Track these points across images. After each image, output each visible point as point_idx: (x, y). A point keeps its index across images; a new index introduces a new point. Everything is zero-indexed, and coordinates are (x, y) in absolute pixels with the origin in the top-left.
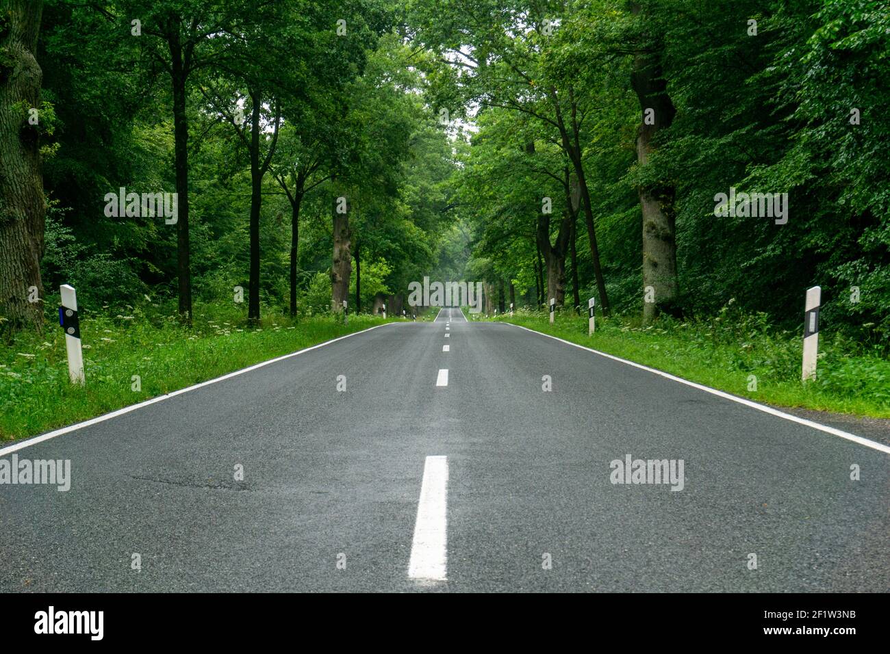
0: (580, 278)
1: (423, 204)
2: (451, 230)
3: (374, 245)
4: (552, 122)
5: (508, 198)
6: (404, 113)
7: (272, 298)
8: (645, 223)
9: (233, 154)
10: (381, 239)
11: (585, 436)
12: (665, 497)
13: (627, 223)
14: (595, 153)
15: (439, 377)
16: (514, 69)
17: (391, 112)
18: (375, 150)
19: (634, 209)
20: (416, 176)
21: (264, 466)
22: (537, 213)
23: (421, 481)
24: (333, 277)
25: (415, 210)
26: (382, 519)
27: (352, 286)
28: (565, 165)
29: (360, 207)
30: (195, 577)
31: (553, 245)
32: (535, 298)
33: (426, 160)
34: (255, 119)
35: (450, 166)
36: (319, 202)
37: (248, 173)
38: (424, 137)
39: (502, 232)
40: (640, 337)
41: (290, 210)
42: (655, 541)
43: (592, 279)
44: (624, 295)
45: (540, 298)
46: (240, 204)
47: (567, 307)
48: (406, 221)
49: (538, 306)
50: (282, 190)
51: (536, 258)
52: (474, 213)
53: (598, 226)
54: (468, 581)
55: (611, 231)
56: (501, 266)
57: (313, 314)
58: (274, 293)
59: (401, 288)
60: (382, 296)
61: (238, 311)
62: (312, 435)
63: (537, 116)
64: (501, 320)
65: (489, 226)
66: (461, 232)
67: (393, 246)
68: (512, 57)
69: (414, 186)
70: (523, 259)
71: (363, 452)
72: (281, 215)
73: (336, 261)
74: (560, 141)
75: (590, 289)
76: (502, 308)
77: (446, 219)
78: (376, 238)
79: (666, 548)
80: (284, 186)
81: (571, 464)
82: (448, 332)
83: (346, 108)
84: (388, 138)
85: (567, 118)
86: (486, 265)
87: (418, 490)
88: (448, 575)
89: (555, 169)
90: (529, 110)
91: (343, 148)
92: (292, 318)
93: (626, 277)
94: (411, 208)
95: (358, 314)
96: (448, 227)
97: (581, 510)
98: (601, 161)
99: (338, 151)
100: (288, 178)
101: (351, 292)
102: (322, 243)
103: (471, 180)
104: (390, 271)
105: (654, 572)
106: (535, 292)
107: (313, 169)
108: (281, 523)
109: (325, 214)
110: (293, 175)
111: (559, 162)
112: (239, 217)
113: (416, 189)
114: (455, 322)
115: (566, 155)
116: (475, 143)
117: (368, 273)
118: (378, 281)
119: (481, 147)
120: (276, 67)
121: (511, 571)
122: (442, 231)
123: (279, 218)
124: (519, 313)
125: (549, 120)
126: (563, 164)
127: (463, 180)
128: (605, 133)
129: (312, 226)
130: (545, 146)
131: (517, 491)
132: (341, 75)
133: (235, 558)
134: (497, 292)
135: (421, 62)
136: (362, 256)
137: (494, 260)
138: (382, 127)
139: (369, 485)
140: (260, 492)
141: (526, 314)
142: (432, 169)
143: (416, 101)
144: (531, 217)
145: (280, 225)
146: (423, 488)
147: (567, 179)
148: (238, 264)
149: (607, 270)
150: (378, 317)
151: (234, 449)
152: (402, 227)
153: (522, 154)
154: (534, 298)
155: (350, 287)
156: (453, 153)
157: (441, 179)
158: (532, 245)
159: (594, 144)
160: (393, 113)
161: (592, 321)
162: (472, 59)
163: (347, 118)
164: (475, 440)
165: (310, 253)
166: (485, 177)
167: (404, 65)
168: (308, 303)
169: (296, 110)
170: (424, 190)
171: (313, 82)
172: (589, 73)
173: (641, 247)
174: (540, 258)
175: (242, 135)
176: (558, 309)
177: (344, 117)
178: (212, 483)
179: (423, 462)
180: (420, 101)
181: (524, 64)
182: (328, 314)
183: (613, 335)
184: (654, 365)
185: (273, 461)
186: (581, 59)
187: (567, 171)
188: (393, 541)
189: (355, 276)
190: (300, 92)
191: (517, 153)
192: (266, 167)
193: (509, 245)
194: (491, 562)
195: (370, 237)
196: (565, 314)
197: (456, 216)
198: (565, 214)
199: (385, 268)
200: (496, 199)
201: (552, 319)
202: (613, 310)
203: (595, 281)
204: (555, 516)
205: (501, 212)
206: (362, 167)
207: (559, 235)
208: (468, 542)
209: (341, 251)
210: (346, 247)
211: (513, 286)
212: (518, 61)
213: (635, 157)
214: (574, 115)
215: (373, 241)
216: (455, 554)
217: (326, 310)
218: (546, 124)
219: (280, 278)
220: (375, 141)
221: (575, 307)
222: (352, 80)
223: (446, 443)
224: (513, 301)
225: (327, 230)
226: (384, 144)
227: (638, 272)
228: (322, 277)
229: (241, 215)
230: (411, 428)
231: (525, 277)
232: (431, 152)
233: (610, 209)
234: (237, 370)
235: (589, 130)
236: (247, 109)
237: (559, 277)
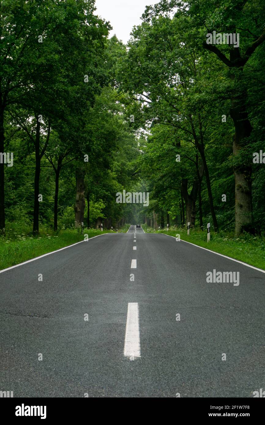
0: (203, 211)
1: (122, 171)
2: (137, 185)
3: (97, 193)
4: (189, 132)
5: (166, 170)
6: (114, 126)
7: (44, 220)
8: (236, 185)
9: (26, 146)
10: (100, 190)
11: (203, 294)
12: (239, 323)
13: (228, 184)
14: (212, 147)
15: (132, 264)
16: (170, 105)
17: (107, 125)
18: (99, 145)
19: (231, 177)
20: (119, 157)
21: (53, 307)
22: (181, 178)
23: (127, 314)
24: (76, 209)
25: (118, 175)
26: (110, 331)
27: (86, 213)
28: (196, 153)
29: (90, 173)
30: (32, 355)
31: (189, 194)
32: (180, 222)
33: (124, 149)
34: (38, 129)
35: (136, 152)
36: (69, 170)
37: (33, 156)
38: (123, 137)
39: (163, 187)
40: (233, 243)
41: (54, 174)
42: (232, 342)
43: (209, 212)
44: (226, 221)
45: (182, 221)
46: (29, 172)
47: (196, 226)
48: (113, 180)
49: (181, 225)
50: (51, 165)
51: (181, 200)
52: (149, 177)
53: (212, 185)
54: (150, 357)
55: (219, 187)
56: (162, 204)
57: (66, 228)
58: (45, 217)
59: (111, 215)
60: (100, 219)
61: (27, 226)
62: (73, 292)
63: (182, 129)
64: (162, 232)
65: (157, 184)
66: (141, 186)
67: (107, 193)
68: (170, 99)
69: (118, 162)
70: (174, 201)
71: (98, 300)
72: (49, 177)
73: (77, 201)
74: (194, 141)
75: (208, 217)
76: (163, 226)
77: (134, 179)
78: (98, 189)
79: (237, 345)
80: (51, 162)
81: (196, 307)
82: (135, 239)
83: (84, 124)
84: (105, 138)
85: (197, 129)
86: (155, 203)
87: (126, 318)
88: (141, 355)
89: (191, 155)
90: (178, 126)
91: (82, 144)
92: (55, 230)
93: (227, 211)
94: (116, 174)
95: (88, 229)
96: (135, 183)
97: (200, 328)
98: (214, 151)
99: (80, 146)
100: (53, 159)
101: (85, 217)
102: (70, 191)
103: (148, 161)
104: (105, 206)
105: (231, 355)
106: (179, 217)
107: (67, 154)
108: (65, 332)
109: (72, 176)
110: (56, 157)
111: (193, 152)
112: (28, 178)
113: (119, 164)
114: (138, 233)
115: (196, 149)
116: (149, 141)
117: (94, 207)
118: (99, 211)
119: (153, 144)
120: (49, 103)
121: (169, 354)
122: (132, 185)
123: (48, 179)
124: (171, 229)
125: (188, 131)
126: (195, 153)
127: (143, 161)
128: (217, 138)
129: (65, 183)
130: (186, 143)
131: (171, 320)
132: (82, 107)
133: (48, 347)
134: (160, 218)
135: (122, 99)
136: (91, 198)
137: (159, 201)
138: (103, 133)
139: (103, 316)
140: (53, 319)
141: (175, 230)
142: (127, 153)
143: (119, 119)
144: (178, 179)
145: (49, 182)
146: (128, 317)
147: (197, 160)
148: (27, 202)
149: (217, 208)
150: (98, 230)
151: (38, 298)
152: (111, 184)
153: (174, 147)
154: (179, 220)
155: (84, 215)
156: (138, 145)
157: (131, 159)
158: (178, 194)
159: (211, 143)
160: (108, 126)
161: (209, 235)
162: (148, 98)
163: (85, 129)
164: (151, 295)
165: (64, 197)
166: (155, 159)
167: (113, 101)
168: (62, 223)
169: (59, 126)
170: (123, 164)
171: (67, 111)
172: (209, 108)
173: (234, 197)
174: (183, 200)
175: (31, 137)
176: (192, 227)
177: (83, 128)
178: (30, 314)
179: (127, 306)
180: (122, 118)
181: (175, 102)
182: (73, 229)
183: (219, 242)
184: (239, 258)
185: (57, 305)
186: (205, 102)
187: (197, 156)
188: (116, 340)
189: (87, 209)
190: (62, 116)
191: (172, 147)
192: (43, 153)
193: (167, 194)
194: (160, 350)
195: (95, 189)
196: (195, 230)
197: (139, 178)
198: (195, 178)
199: (102, 204)
200: (160, 170)
201: (188, 233)
202: (220, 229)
203: (210, 213)
204: (188, 331)
205: (163, 177)
206: (92, 154)
207: (193, 189)
208: (149, 341)
209: (80, 196)
210: (83, 194)
211: (168, 214)
212: (172, 101)
213: (232, 151)
214: (201, 128)
215: (96, 190)
216: (144, 346)
217: (72, 227)
218: (187, 133)
219: (48, 209)
220: (98, 140)
221: (201, 226)
222: (88, 110)
223: (137, 297)
224: (168, 223)
225: (73, 185)
226: (104, 142)
227: (233, 209)
228: (70, 209)
229: (29, 177)
230: (120, 289)
231: (175, 210)
232: (127, 145)
233: (219, 176)
234: (31, 259)
235: (209, 136)
236: (34, 124)
237: (192, 211)
